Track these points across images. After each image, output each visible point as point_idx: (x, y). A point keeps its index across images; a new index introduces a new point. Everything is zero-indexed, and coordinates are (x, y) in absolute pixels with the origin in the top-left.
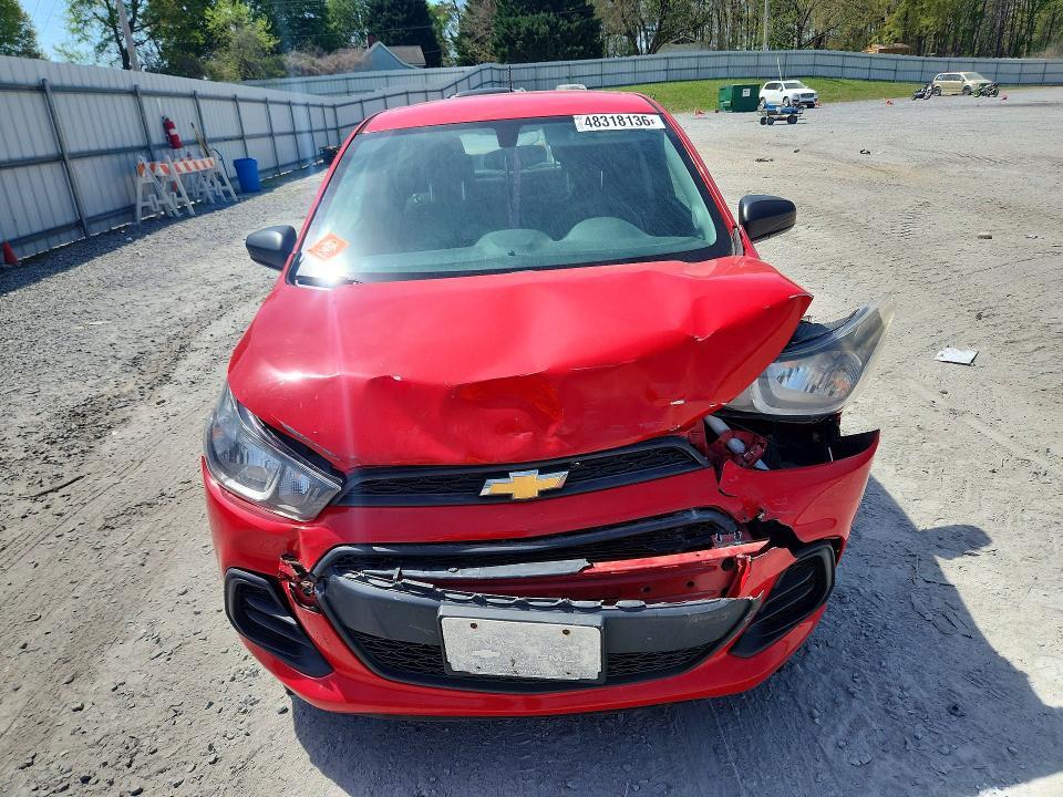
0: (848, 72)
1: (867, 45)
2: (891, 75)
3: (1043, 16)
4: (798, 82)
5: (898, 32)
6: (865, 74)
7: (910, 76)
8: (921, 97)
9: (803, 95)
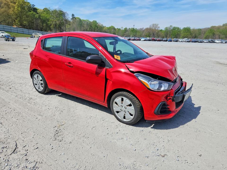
0: (13, 31)
1: (13, 25)
2: (22, 32)
3: (44, 24)
4: (4, 32)
5: (19, 24)
6: (16, 32)
7: (26, 33)
8: (32, 37)
9: (7, 35)
